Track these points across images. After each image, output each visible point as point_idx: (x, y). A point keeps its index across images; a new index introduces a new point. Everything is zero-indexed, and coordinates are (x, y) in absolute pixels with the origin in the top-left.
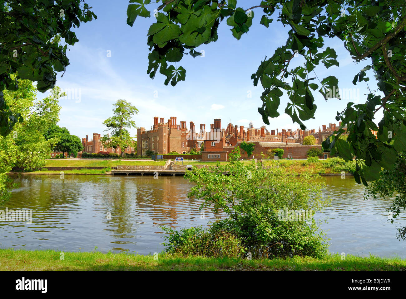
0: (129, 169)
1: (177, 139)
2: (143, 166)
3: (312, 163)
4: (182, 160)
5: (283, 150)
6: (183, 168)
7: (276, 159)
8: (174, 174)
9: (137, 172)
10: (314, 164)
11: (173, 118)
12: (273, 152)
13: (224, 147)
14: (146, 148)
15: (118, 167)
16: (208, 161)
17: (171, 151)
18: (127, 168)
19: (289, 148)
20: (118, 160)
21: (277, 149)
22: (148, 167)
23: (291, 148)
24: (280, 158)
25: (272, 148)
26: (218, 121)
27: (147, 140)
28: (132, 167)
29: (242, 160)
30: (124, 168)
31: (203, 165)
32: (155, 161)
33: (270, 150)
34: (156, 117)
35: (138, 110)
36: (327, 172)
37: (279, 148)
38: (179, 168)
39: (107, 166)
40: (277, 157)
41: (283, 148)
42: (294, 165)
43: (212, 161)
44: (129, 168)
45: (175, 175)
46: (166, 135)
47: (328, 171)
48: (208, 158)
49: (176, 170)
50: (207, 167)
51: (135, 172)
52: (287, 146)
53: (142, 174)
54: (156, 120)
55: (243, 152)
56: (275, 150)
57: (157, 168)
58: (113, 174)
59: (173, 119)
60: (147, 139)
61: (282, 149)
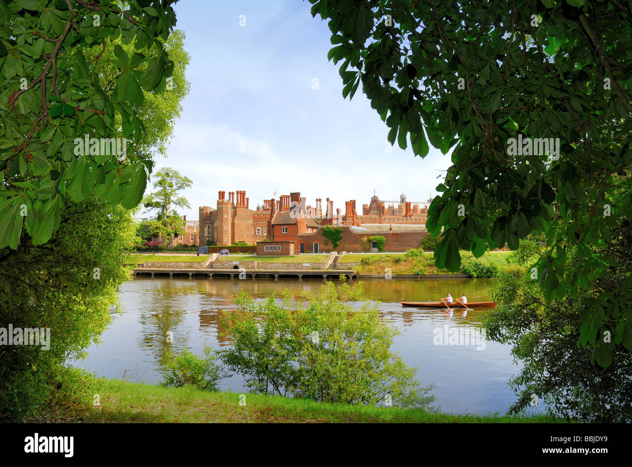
0: (159, 267)
1: (247, 222)
2: (176, 263)
3: (410, 258)
4: (227, 253)
5: (385, 239)
6: (227, 266)
7: (375, 252)
8: (211, 275)
9: (164, 271)
10: (414, 260)
11: (240, 192)
12: (370, 241)
13: (299, 235)
14: (208, 237)
15: (145, 265)
16: (264, 255)
17: (237, 241)
18: (156, 266)
19: (394, 234)
20: (152, 254)
21: (376, 237)
22: (183, 264)
23: (397, 234)
24: (380, 250)
25: (368, 235)
26: (296, 196)
27: (210, 226)
28: (163, 264)
29: (324, 254)
30: (153, 265)
31: (253, 262)
32: (198, 255)
33: (365, 239)
34: (222, 191)
35: (191, 182)
36: (429, 273)
37: (379, 234)
38: (222, 265)
39: (132, 263)
40: (376, 249)
41: (385, 235)
42: (383, 262)
43: (271, 256)
44: (158, 265)
45: (213, 276)
46: (227, 218)
47: (430, 271)
48: (265, 251)
49: (219, 268)
50: (258, 264)
51: (162, 271)
52: (391, 232)
53: (171, 274)
54: (221, 195)
55: (326, 242)
56: (372, 237)
57: (194, 266)
58: (135, 274)
59: (241, 194)
60: (210, 224)
61: (383, 237)
